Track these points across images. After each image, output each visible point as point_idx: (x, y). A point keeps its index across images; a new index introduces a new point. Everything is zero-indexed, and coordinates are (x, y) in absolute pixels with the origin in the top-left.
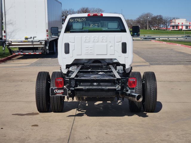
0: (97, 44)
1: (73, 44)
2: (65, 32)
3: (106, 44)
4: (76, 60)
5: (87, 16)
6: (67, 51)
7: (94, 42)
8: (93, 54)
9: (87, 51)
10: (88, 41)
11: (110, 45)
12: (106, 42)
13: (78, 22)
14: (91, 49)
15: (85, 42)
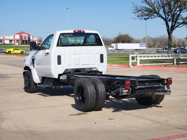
0: (82, 56)
1: (64, 56)
2: (57, 46)
3: (89, 55)
4: (66, 70)
5: (73, 32)
6: (59, 63)
7: (80, 54)
8: (79, 65)
9: (75, 62)
10: (75, 54)
11: (92, 56)
13: (67, 37)
14: (78, 60)
15: (73, 54)
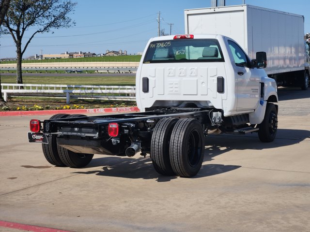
0: (184, 79)
1: (154, 79)
2: (144, 63)
3: (196, 79)
4: (157, 102)
5: (172, 39)
6: (146, 89)
7: (180, 76)
8: (179, 94)
9: (171, 89)
10: (172, 75)
11: (202, 81)
12: (196, 76)
13: (161, 48)
14: (176, 86)
15: (169, 76)
